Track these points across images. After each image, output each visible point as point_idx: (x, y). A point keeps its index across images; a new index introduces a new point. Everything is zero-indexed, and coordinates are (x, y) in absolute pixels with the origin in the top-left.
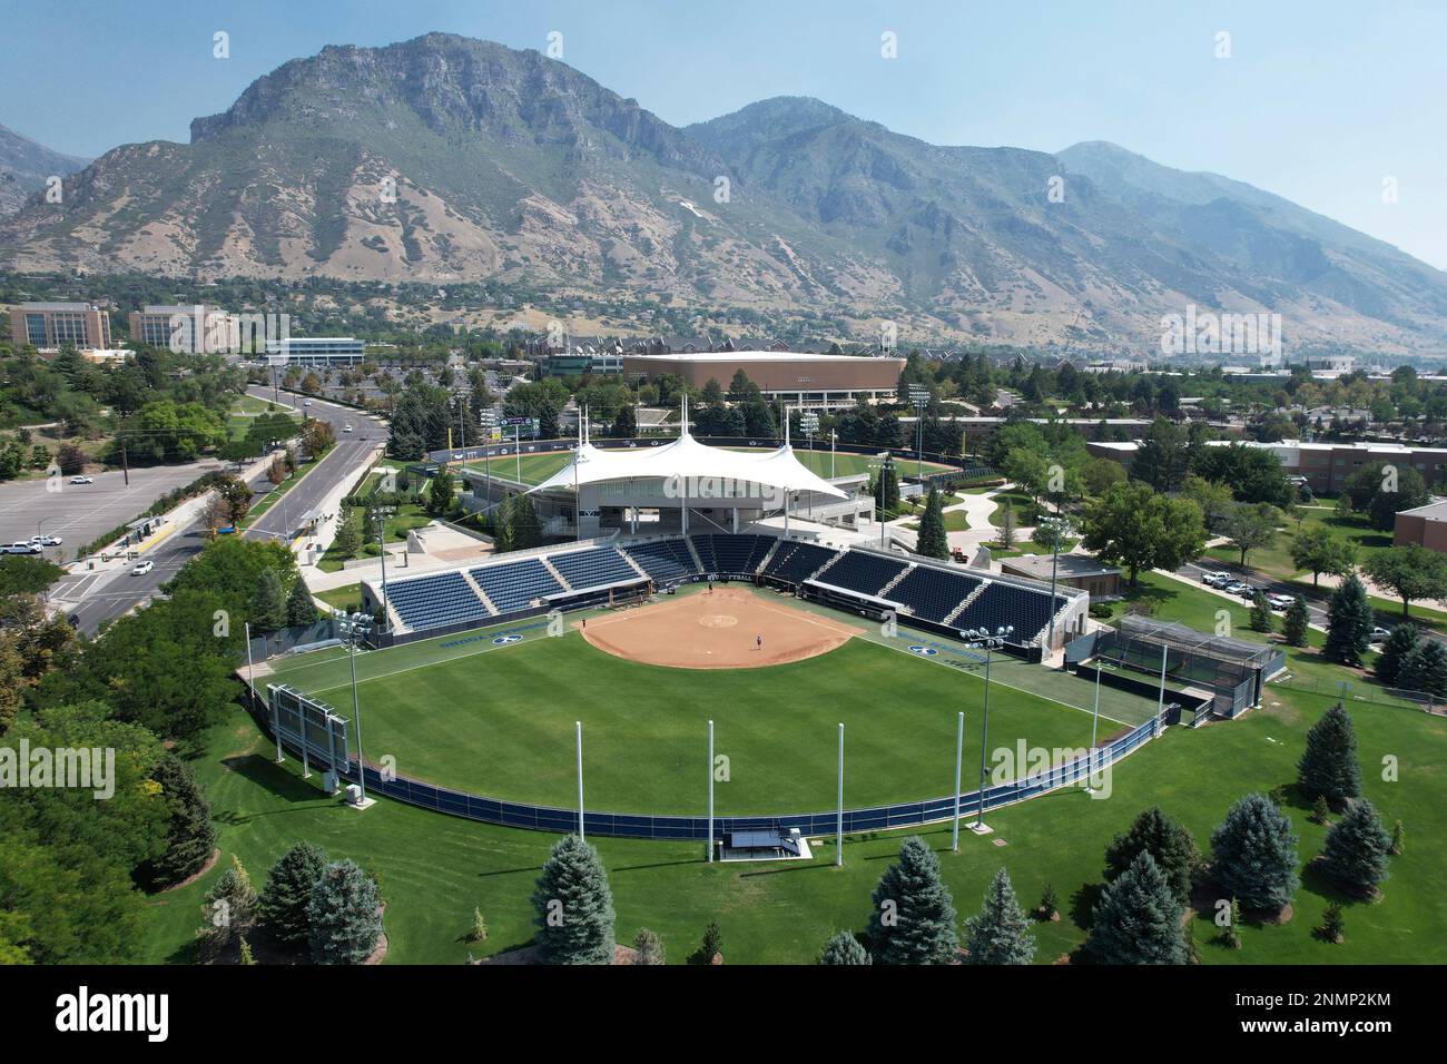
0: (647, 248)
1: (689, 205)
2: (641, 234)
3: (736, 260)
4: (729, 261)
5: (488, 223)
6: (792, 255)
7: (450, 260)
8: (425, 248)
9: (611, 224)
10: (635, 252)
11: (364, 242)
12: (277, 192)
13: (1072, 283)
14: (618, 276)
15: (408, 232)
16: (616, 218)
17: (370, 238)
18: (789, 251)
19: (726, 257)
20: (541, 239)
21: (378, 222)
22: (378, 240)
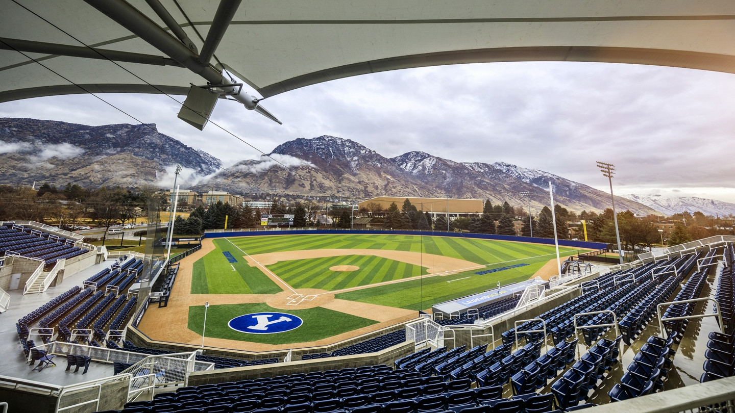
0: (377, 188)
1: (389, 177)
2: (376, 184)
3: (402, 191)
4: (400, 192)
5: (334, 181)
6: (418, 190)
7: (322, 190)
8: (316, 187)
9: (367, 182)
10: (373, 189)
11: (299, 185)
12: (278, 172)
13: (501, 198)
14: (368, 195)
15: (312, 182)
16: (368, 180)
17: (301, 184)
18: (417, 189)
19: (399, 191)
20: (348, 185)
21: (304, 180)
22: (303, 184)
